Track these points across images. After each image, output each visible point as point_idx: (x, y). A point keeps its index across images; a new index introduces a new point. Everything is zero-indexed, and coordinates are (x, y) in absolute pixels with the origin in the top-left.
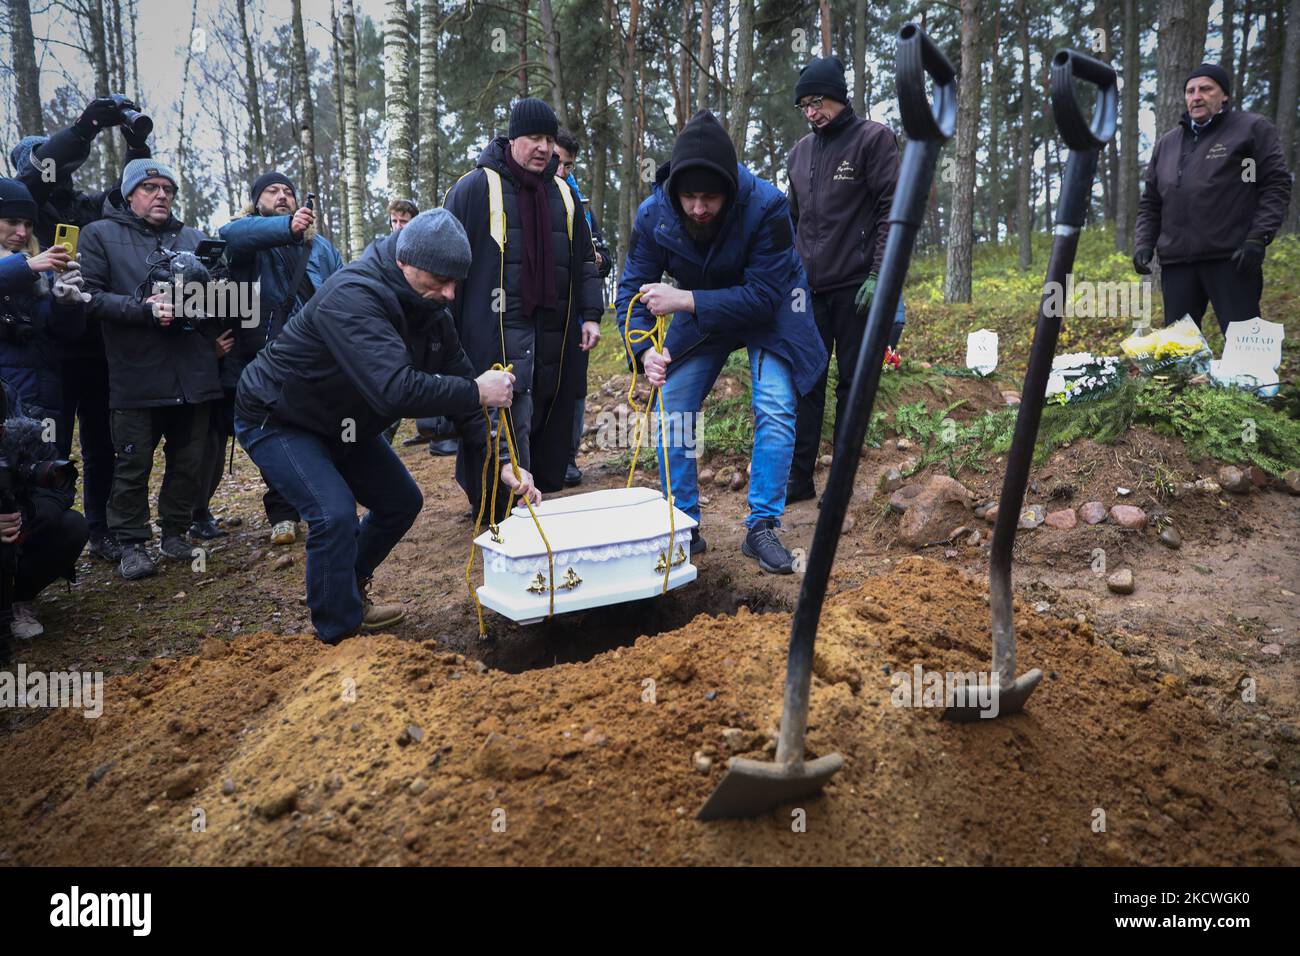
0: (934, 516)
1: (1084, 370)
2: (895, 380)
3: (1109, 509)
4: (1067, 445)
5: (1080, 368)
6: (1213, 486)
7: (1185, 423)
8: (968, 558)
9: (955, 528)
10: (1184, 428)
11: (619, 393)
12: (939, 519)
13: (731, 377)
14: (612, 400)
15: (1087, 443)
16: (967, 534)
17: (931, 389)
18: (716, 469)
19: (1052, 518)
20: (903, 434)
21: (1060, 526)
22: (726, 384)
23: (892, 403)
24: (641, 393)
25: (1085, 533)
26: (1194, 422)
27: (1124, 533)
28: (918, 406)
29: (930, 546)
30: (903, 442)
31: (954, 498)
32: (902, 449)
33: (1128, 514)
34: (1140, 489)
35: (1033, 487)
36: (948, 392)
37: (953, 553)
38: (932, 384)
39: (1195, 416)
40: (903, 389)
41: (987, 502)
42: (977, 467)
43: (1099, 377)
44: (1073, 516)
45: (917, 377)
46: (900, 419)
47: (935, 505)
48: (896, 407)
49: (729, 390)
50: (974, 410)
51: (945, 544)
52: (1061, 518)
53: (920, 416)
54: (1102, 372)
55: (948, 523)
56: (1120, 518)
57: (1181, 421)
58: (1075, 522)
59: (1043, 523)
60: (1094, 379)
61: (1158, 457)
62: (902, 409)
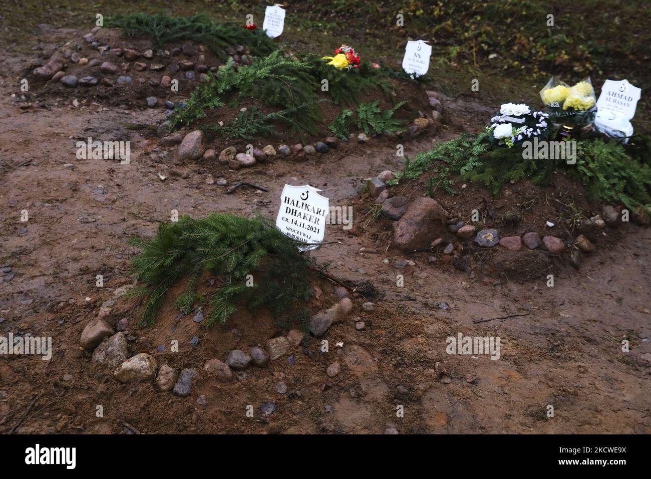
0: (422, 229)
1: (524, 119)
2: (357, 80)
3: (542, 238)
4: (512, 182)
5: (521, 117)
6: (600, 222)
7: (586, 170)
8: (444, 263)
9: (434, 240)
10: (585, 174)
11: (104, 48)
12: (426, 231)
13: (203, 44)
14: (98, 55)
15: (528, 183)
16: (444, 244)
17: (382, 90)
18: (219, 150)
19: (504, 241)
20: (362, 130)
21: (510, 248)
22: (199, 50)
23: (355, 100)
24: (126, 52)
25: (526, 256)
26: (590, 170)
27: (550, 257)
28: (374, 105)
29: (418, 251)
30: (362, 136)
31: (437, 217)
32: (362, 142)
33: (554, 243)
34: (560, 223)
35: (490, 213)
36: (394, 94)
37: (434, 259)
38: (383, 86)
39: (591, 165)
40: (362, 89)
41: (458, 221)
42: (449, 190)
43: (535, 129)
44: (520, 241)
45: (374, 78)
46: (361, 115)
47: (423, 221)
48: (358, 105)
49: (202, 57)
50: (411, 110)
51: (428, 251)
52: (510, 242)
53: (375, 114)
54: (538, 125)
55: (430, 235)
56: (549, 246)
57: (583, 168)
58: (520, 246)
59: (498, 244)
60: (531, 129)
61: (570, 198)
62: (362, 108)
